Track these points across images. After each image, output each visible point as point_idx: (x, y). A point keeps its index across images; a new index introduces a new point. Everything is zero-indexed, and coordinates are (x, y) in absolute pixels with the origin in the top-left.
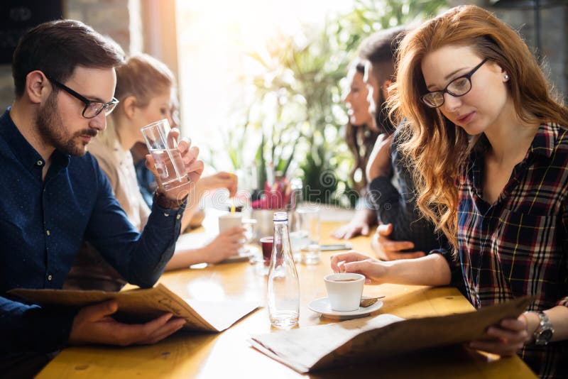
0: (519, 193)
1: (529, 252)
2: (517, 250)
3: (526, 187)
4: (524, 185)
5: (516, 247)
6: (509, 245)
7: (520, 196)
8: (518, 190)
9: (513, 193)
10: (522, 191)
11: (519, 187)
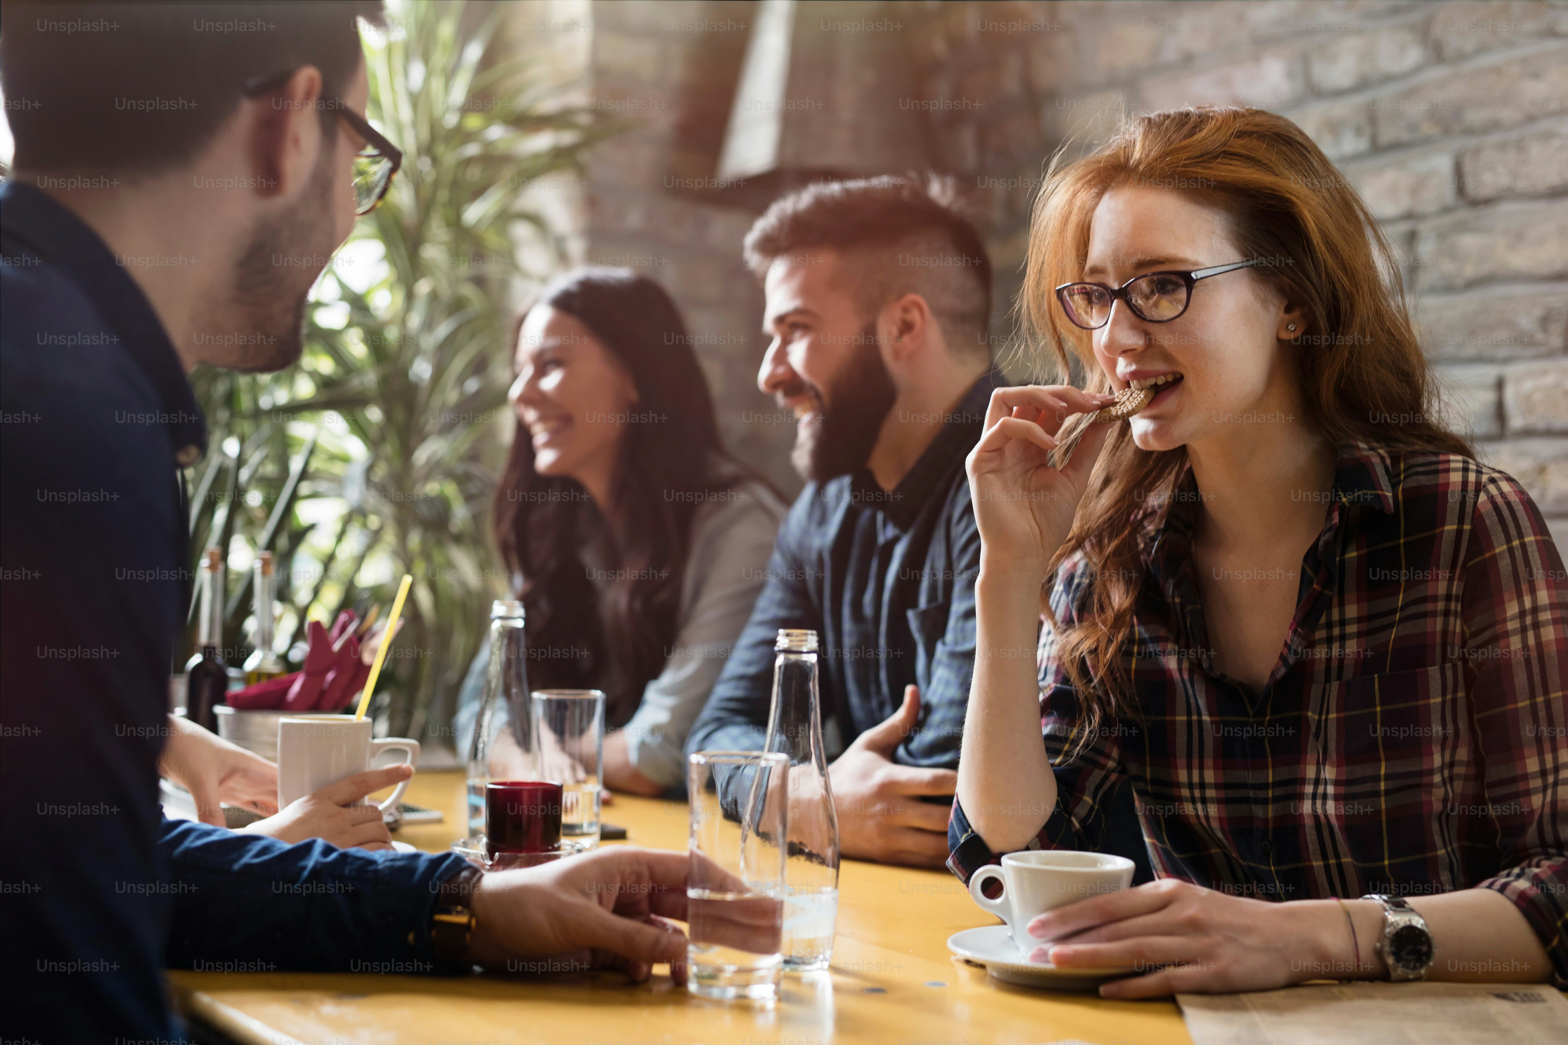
0: (1336, 631)
1: (1421, 774)
2: (1388, 777)
3: (1352, 611)
4: (1342, 604)
5: (1383, 772)
6: (1361, 771)
7: (1343, 638)
8: (1329, 625)
9: (1320, 634)
10: (1343, 623)
11: (1329, 615)
